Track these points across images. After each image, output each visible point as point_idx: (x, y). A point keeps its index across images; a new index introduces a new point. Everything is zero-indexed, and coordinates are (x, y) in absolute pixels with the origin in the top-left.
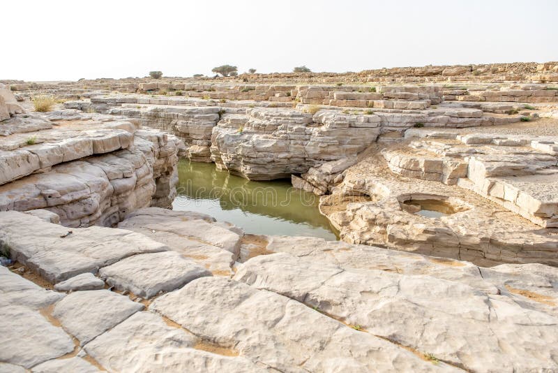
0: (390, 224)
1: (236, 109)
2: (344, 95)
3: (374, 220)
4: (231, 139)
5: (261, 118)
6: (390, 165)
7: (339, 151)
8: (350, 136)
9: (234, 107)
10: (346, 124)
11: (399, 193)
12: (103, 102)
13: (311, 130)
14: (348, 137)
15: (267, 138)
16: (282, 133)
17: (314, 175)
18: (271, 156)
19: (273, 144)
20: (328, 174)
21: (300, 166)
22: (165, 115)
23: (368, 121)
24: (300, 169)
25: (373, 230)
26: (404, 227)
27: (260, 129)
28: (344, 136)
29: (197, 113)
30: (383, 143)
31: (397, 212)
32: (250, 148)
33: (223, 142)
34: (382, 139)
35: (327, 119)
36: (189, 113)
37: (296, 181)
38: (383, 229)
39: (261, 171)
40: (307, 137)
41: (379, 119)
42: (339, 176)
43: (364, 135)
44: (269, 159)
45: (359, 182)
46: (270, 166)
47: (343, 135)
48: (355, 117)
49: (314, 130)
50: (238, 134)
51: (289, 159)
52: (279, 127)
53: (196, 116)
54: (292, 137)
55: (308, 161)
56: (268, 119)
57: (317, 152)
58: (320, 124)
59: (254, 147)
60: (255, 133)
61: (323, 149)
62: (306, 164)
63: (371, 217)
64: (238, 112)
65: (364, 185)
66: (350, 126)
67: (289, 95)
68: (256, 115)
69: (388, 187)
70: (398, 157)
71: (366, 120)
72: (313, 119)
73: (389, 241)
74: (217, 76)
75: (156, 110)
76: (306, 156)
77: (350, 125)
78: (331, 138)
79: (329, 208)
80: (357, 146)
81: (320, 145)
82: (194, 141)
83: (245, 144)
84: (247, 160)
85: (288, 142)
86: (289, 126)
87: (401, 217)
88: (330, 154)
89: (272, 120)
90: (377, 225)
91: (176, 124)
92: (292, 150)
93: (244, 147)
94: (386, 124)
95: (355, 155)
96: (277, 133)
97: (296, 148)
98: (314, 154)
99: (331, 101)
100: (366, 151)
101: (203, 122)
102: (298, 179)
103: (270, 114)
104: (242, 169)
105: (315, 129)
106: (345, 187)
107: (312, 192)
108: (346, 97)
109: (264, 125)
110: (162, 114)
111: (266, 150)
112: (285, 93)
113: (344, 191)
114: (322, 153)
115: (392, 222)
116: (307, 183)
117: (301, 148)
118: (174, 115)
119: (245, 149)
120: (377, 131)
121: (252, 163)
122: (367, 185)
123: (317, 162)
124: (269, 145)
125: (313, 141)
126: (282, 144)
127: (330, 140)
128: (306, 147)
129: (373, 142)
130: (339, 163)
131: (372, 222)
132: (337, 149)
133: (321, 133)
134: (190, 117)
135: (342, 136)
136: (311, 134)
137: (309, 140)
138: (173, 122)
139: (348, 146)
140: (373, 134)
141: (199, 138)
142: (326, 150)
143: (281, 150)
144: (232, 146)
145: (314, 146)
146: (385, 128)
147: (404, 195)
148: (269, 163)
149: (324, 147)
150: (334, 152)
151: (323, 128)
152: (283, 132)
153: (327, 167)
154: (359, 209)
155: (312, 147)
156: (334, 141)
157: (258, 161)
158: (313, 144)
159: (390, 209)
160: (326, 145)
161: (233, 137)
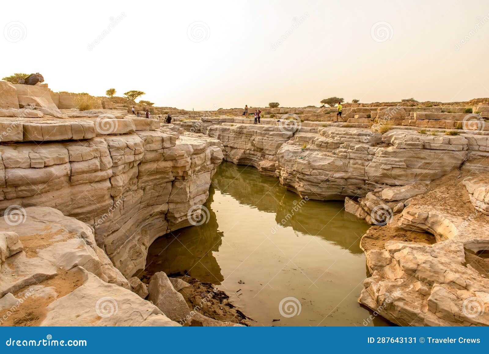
0: (438, 282)
1: (310, 128)
2: (426, 115)
3: (414, 271)
4: (291, 154)
5: (327, 136)
6: (471, 198)
7: (406, 176)
8: (422, 158)
9: (309, 126)
10: (418, 145)
11: (471, 238)
12: (210, 121)
13: (375, 150)
14: (419, 160)
15: (326, 155)
16: (341, 152)
17: (369, 200)
18: (326, 175)
19: (329, 162)
20: (386, 201)
21: (359, 188)
22: (247, 131)
23: (449, 143)
24: (359, 192)
25: (412, 286)
26: (459, 292)
27: (321, 146)
28: (415, 159)
29: (273, 131)
30: (469, 171)
31: (454, 266)
32: (305, 164)
33: (283, 157)
34: (468, 166)
35: (396, 139)
36: (265, 130)
37: (350, 206)
38: (425, 288)
39: (315, 190)
40: (370, 157)
41: (465, 141)
42: (400, 205)
43: (442, 159)
44: (323, 177)
45: (419, 215)
46: (324, 185)
47: (414, 157)
48: (432, 137)
49: (379, 150)
50: (300, 150)
51: (346, 179)
52: (341, 145)
53: (271, 133)
54: (352, 155)
55: (369, 184)
56: (333, 137)
57: (378, 174)
58: (389, 145)
59: (309, 164)
60: (317, 150)
61: (385, 171)
62: (366, 187)
63: (412, 266)
64: (310, 131)
65: (426, 219)
66: (424, 148)
67: (369, 117)
68: (324, 134)
69: (457, 227)
70: (484, 189)
71: (447, 142)
72: (382, 139)
73: (429, 310)
74: (323, 106)
75: (241, 128)
76: (367, 178)
77: (424, 146)
78: (397, 159)
79: (374, 241)
80: (432, 172)
81: (383, 166)
82: (267, 156)
83: (301, 161)
84: (301, 176)
85: (346, 161)
86: (351, 145)
87: (457, 275)
88: (395, 178)
89: (336, 138)
90: (418, 278)
91: (254, 140)
92: (351, 170)
93: (299, 163)
94: (476, 148)
95: (428, 182)
96: (337, 151)
97: (354, 168)
98: (376, 176)
99: (410, 121)
100: (444, 178)
101: (276, 138)
102: (352, 202)
103: (337, 132)
104: (296, 185)
105: (380, 148)
106: (402, 219)
107: (364, 219)
108: (428, 117)
109: (327, 143)
110: (245, 131)
111: (322, 168)
112: (365, 115)
113: (400, 224)
114: (385, 176)
115: (442, 279)
116: (360, 209)
117: (361, 169)
118: (253, 131)
119: (300, 165)
120: (461, 155)
121: (306, 181)
122: (431, 220)
123: (379, 186)
124: (326, 162)
125: (375, 162)
126: (340, 163)
127: (396, 162)
128: (366, 168)
129: (455, 168)
130: (403, 189)
131: (411, 273)
132: (403, 173)
133: (386, 154)
134: (266, 134)
135: (412, 159)
136: (374, 154)
137: (371, 160)
138: (252, 139)
139: (419, 171)
140: (455, 158)
141: (271, 153)
142: (389, 173)
143: (338, 169)
144: (290, 161)
145: (375, 167)
146: (473, 153)
147: (478, 242)
148: (322, 181)
149: (387, 170)
150: (400, 176)
151: (390, 149)
152: (344, 150)
153: (388, 193)
154: (399, 250)
155: (374, 169)
156: (401, 164)
157: (312, 178)
158: (374, 164)
159: (444, 259)
160: (389, 167)
161: (295, 153)
